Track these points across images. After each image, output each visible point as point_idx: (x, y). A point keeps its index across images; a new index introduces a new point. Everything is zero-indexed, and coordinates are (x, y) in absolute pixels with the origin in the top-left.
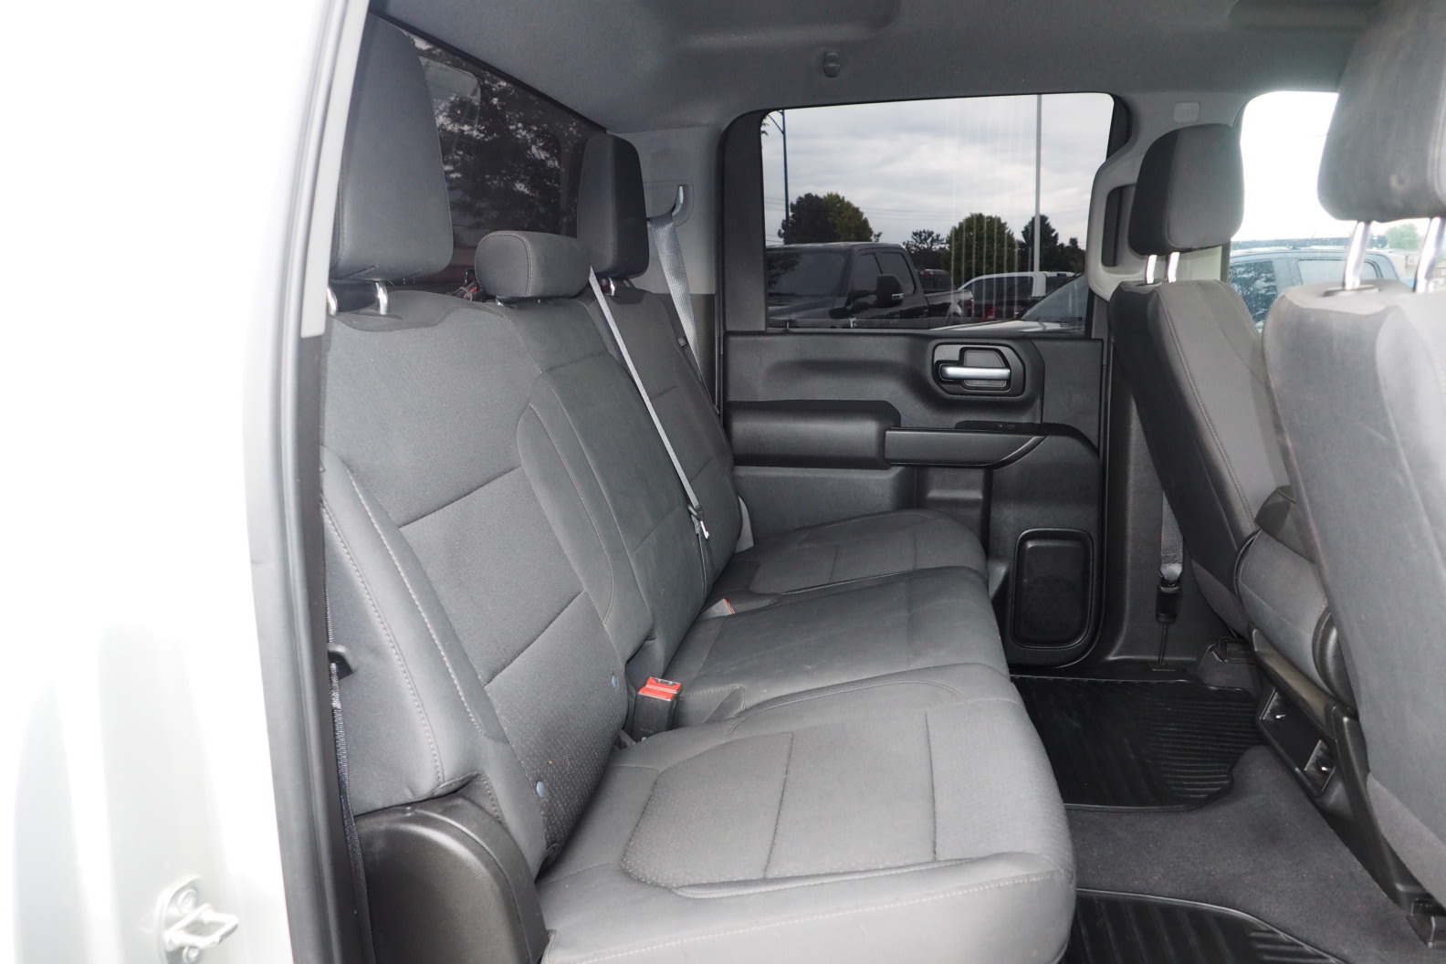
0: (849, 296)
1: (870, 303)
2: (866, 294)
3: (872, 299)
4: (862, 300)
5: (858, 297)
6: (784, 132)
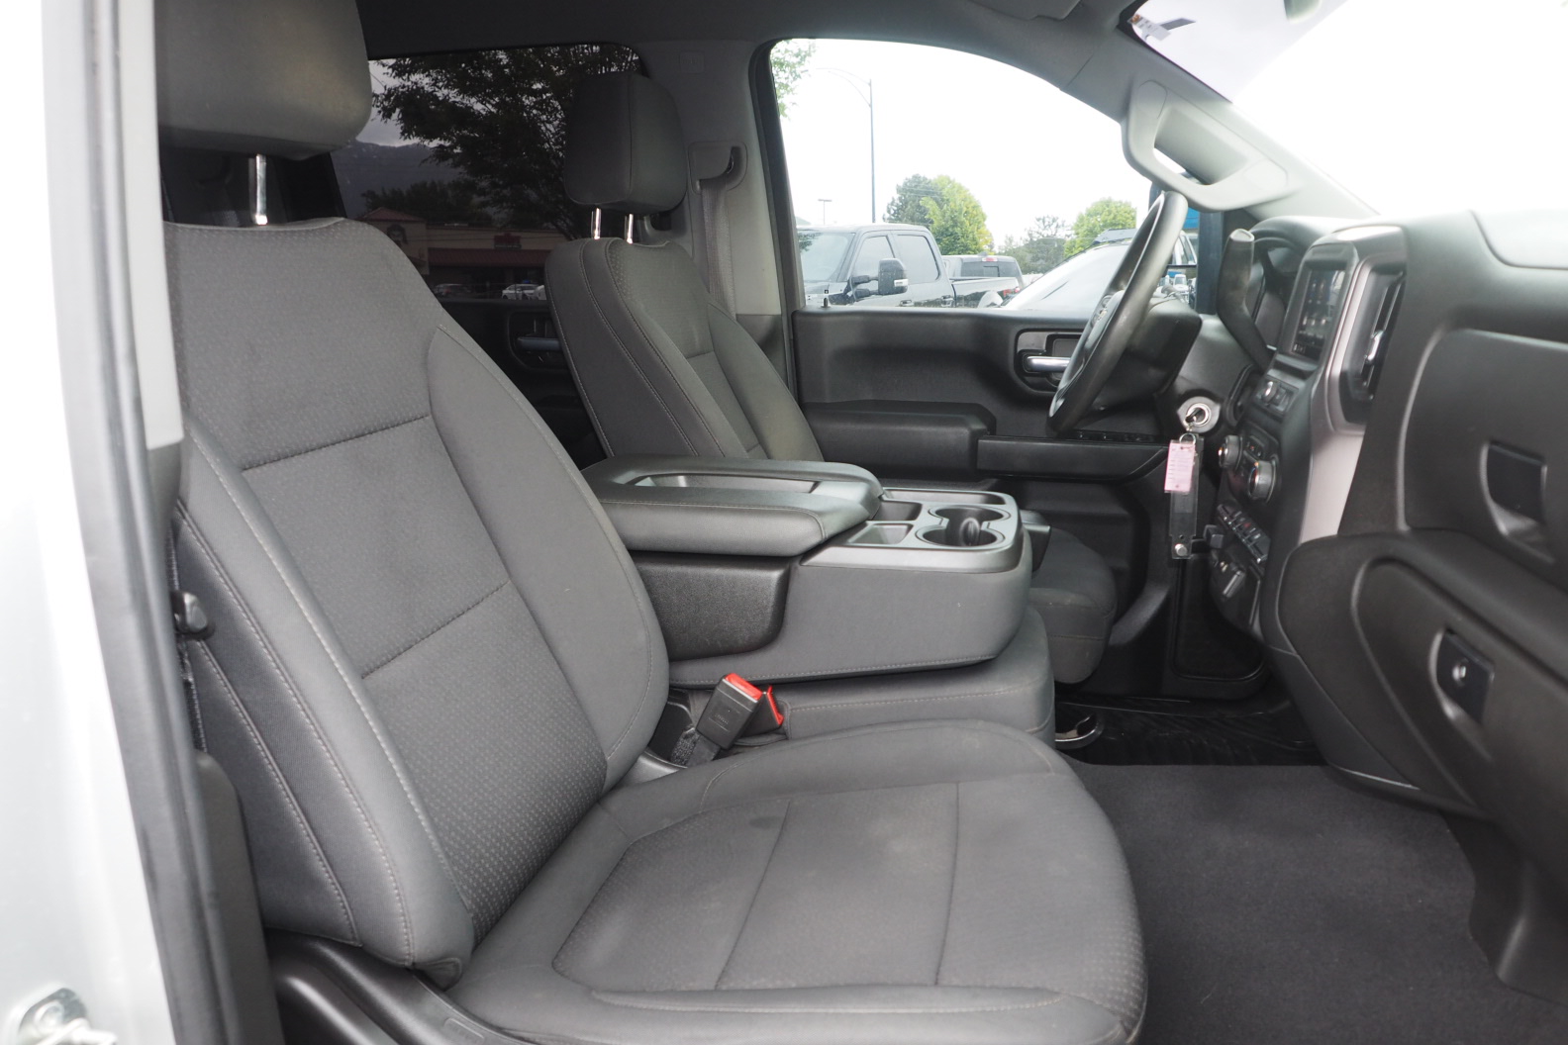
0: (848, 282)
1: (870, 289)
2: (868, 280)
3: (873, 286)
4: (863, 286)
5: (859, 283)
6: (871, 106)
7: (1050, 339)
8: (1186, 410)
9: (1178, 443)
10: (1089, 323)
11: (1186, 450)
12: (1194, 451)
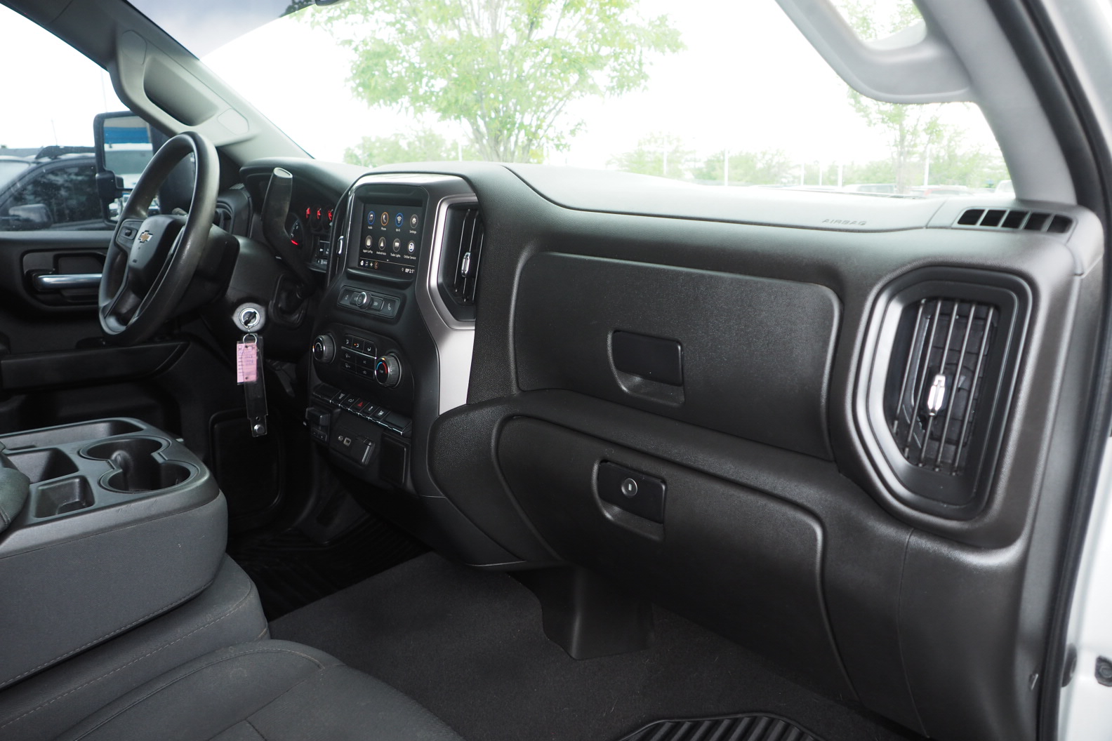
7: (57, 258)
8: (239, 317)
9: (242, 343)
10: (111, 244)
11: (250, 348)
12: (256, 348)
